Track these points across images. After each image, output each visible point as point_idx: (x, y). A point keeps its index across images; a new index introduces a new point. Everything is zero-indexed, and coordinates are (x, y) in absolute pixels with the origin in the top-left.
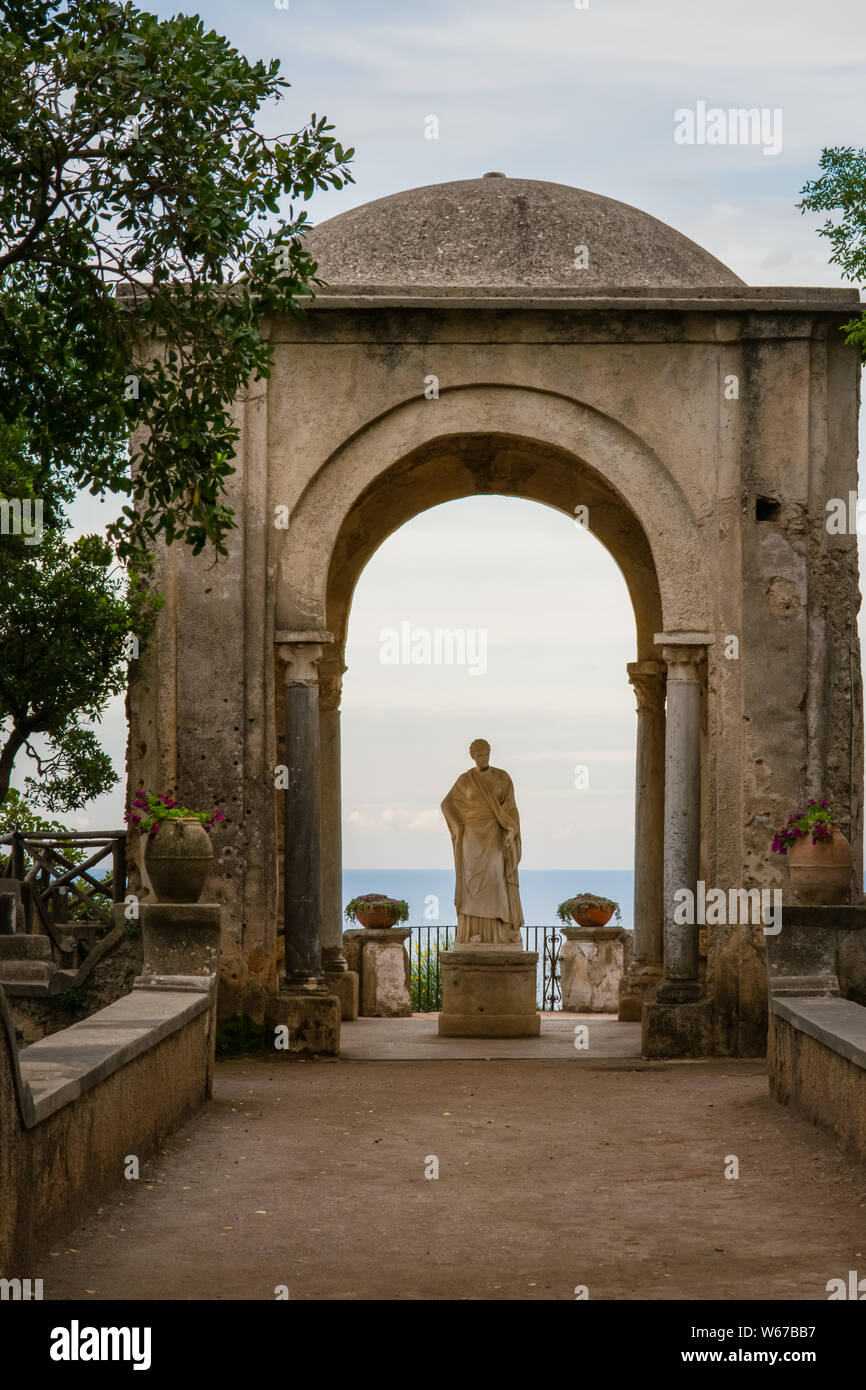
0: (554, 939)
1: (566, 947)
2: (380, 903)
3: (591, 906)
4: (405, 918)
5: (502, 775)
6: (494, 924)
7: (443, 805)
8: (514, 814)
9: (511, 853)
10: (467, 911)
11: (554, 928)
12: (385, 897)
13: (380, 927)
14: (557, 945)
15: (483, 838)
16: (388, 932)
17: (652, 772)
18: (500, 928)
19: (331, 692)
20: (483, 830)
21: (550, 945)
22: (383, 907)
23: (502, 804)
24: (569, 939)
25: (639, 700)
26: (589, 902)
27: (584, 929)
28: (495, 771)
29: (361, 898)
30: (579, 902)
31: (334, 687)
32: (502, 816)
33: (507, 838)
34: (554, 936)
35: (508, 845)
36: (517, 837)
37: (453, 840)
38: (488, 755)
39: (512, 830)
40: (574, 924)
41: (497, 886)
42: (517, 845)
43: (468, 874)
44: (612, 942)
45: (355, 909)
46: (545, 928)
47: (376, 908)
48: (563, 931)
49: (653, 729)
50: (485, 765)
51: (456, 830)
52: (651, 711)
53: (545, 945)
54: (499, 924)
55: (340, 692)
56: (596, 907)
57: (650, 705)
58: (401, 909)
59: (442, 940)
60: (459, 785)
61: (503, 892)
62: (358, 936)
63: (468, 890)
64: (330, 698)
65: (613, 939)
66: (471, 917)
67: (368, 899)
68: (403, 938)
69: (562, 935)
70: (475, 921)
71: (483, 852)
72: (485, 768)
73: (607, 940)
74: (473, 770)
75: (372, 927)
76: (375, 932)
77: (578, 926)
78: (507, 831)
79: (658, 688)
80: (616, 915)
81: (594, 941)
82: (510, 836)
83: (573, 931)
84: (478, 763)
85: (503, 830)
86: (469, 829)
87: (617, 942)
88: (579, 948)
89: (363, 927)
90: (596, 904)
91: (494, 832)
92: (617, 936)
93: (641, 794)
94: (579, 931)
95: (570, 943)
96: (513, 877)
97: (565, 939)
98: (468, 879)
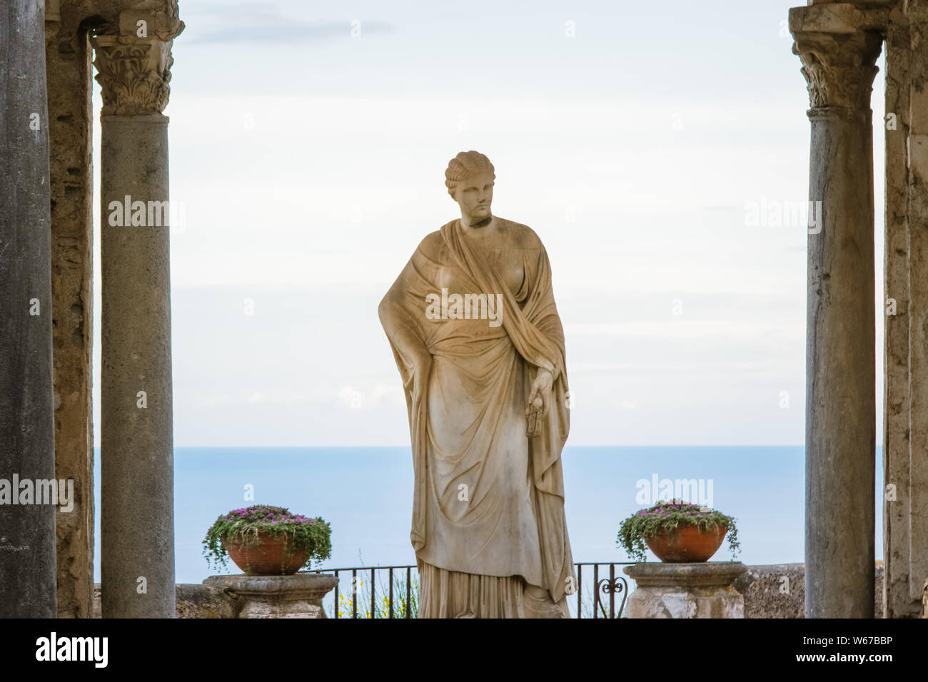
0: (612, 587)
1: (637, 601)
2: (274, 524)
3: (684, 523)
4: (324, 553)
5: (521, 236)
6: (506, 589)
7: (383, 307)
8: (550, 327)
9: (546, 422)
10: (441, 557)
11: (612, 566)
12: (284, 512)
13: (274, 571)
14: (619, 597)
15: (478, 385)
16: (290, 582)
17: (845, 246)
18: (519, 598)
19: (147, 74)
20: (478, 367)
21: (605, 597)
22: (279, 532)
23: (522, 304)
24: (641, 586)
25: (814, 91)
26: (680, 515)
27: (669, 568)
28: (504, 226)
29: (235, 515)
30: (660, 516)
31: (150, 63)
32: (524, 334)
33: (536, 385)
34: (612, 580)
35: (538, 402)
36: (559, 383)
37: (409, 389)
38: (488, 187)
39: (549, 366)
40: (651, 557)
41: (513, 499)
42: (558, 400)
43: (443, 471)
44: (722, 591)
45: (225, 536)
46: (596, 566)
47: (265, 534)
48: (632, 570)
49: (847, 154)
50: (483, 213)
51: (415, 366)
52: (840, 111)
53: (597, 598)
54: (519, 588)
55: (166, 76)
56: (693, 526)
57: (839, 101)
58: (314, 536)
59: (400, 591)
60: (422, 260)
61: (527, 514)
62: (230, 590)
63: (443, 510)
64: (144, 88)
65: (726, 586)
66: (451, 573)
67: (249, 515)
68: (321, 592)
69: (627, 578)
70: (460, 585)
71: (480, 418)
72: (482, 222)
73: (715, 587)
74: (453, 224)
75: (257, 571)
76: (263, 582)
77: (658, 560)
78: (536, 368)
79: (857, 61)
80: (730, 539)
81: (690, 589)
82: (543, 380)
83: (648, 571)
84: (465, 207)
85: (524, 367)
86: (443, 362)
87: (733, 591)
88: (661, 604)
89: (241, 572)
90: (693, 520)
91: (504, 371)
92: (731, 580)
93: (819, 292)
94: (661, 570)
95: (642, 594)
96: (549, 479)
97: (632, 584)
98: (443, 484)
